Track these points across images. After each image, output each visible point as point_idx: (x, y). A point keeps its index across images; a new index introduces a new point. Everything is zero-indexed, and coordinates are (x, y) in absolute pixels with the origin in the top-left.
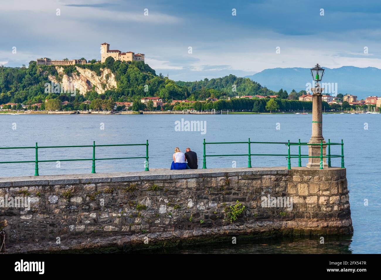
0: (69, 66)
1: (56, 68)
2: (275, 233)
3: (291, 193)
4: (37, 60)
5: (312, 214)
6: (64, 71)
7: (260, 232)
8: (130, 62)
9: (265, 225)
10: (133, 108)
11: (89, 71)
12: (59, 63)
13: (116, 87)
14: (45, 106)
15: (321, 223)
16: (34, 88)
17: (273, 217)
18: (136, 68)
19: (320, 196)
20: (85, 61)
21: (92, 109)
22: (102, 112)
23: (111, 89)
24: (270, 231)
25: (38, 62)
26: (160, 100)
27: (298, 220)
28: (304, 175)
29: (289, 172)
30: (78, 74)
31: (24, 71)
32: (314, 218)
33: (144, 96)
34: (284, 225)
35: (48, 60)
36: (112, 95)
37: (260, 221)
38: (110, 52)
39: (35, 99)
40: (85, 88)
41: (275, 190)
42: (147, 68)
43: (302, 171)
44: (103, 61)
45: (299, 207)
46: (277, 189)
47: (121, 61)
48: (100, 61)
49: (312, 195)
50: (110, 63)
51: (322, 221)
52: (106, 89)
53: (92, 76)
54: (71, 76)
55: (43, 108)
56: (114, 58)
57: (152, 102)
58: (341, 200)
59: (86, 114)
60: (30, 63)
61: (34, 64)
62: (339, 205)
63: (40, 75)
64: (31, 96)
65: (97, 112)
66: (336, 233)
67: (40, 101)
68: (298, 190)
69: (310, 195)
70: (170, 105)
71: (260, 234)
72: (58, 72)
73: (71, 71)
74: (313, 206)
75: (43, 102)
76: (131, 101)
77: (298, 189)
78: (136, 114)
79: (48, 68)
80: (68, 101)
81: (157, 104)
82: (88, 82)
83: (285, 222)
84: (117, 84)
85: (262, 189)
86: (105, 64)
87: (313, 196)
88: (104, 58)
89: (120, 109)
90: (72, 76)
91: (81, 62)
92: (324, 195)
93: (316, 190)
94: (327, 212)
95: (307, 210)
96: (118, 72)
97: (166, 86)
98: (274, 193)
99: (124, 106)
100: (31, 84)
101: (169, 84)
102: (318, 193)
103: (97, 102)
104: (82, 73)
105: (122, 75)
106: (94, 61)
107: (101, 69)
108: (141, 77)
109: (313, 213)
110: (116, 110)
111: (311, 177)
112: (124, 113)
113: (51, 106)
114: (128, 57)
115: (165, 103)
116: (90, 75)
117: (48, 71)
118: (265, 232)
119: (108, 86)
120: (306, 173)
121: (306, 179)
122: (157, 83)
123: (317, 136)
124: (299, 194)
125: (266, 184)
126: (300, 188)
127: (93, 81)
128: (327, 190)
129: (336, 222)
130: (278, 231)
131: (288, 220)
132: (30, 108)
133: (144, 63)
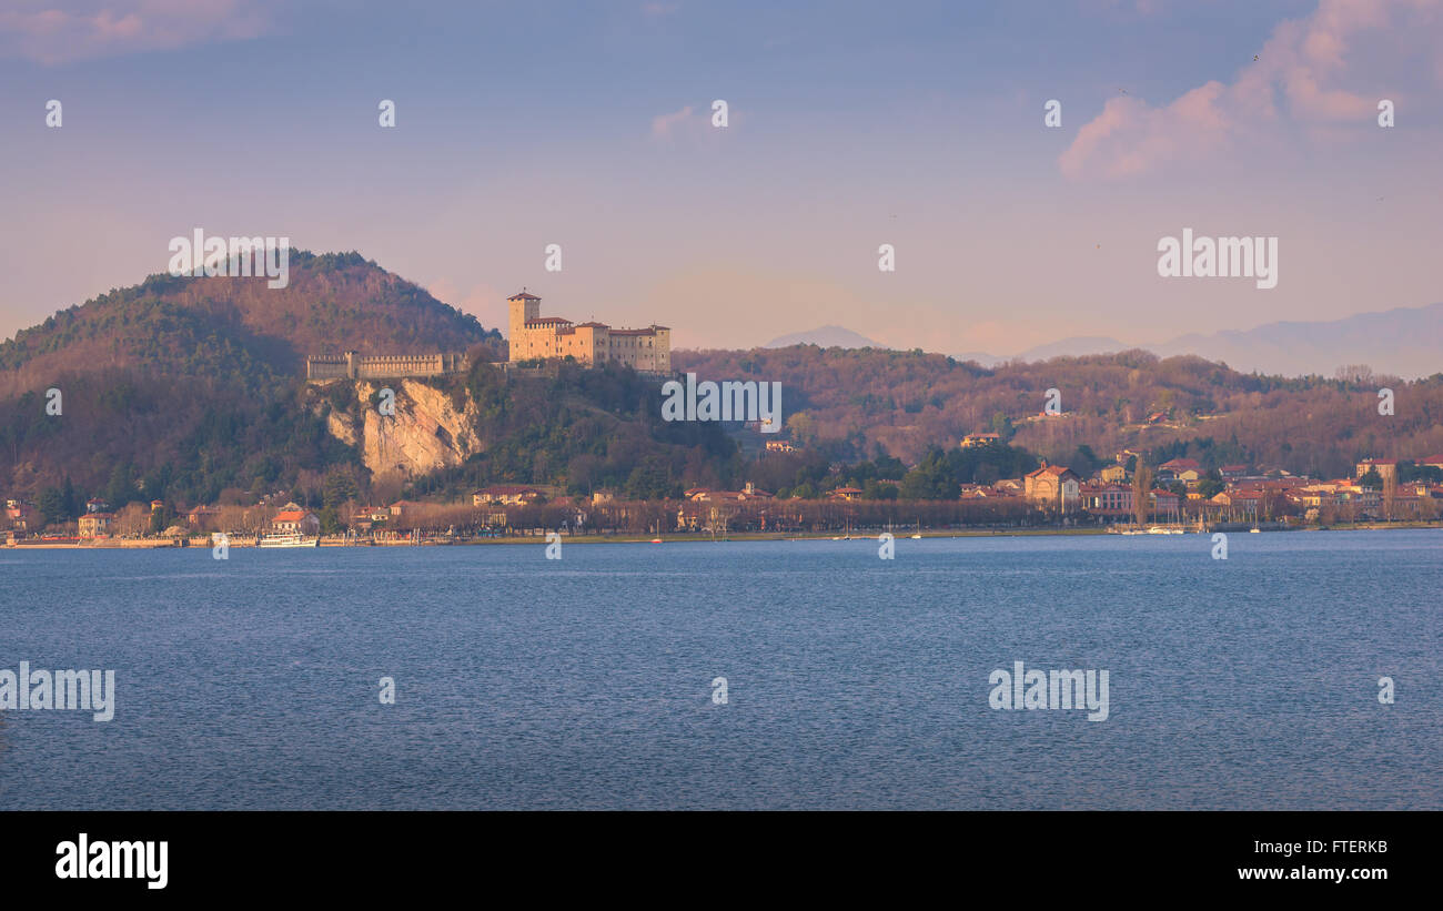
1: (358, 385)
6: (370, 398)
25: (311, 367)
30: (410, 406)
40: (432, 456)
53: (447, 412)
72: (359, 401)
82: (443, 434)
88: (517, 346)
104: (419, 403)
107: (466, 389)
117: (328, 397)
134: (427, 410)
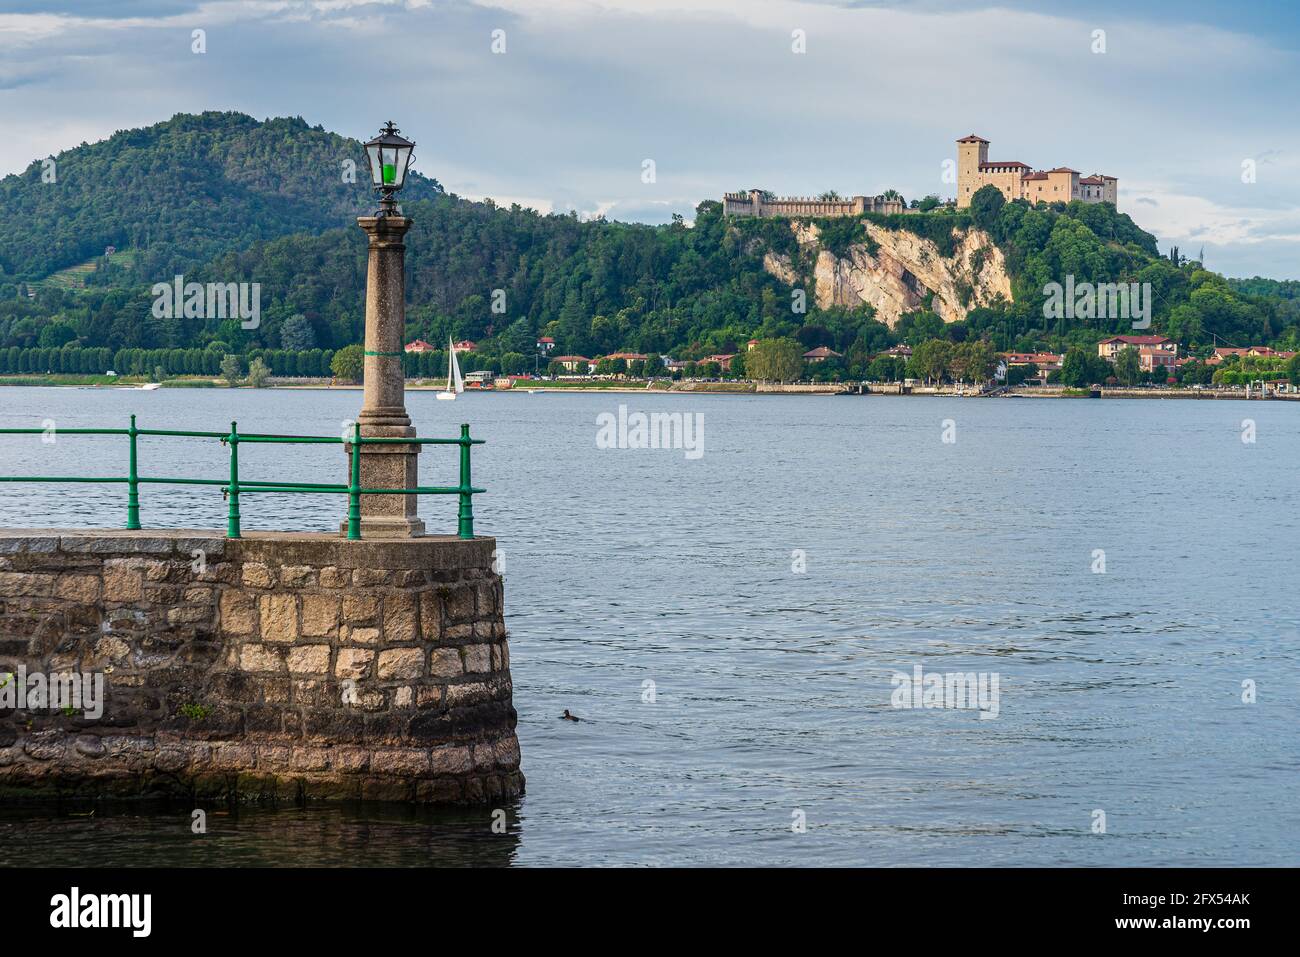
0: (838, 221)
1: (794, 225)
2: (156, 787)
3: (233, 630)
4: (725, 198)
5: (307, 718)
6: (821, 238)
7: (89, 778)
8: (1060, 207)
9: (115, 751)
10: (1064, 376)
11: (912, 237)
12: (805, 211)
13: (1009, 298)
14: (747, 365)
15: (340, 754)
16: (710, 298)
17: (150, 721)
18: (1083, 230)
19: (343, 647)
20: (899, 201)
21: (915, 376)
22: (950, 390)
23: (992, 303)
24: (135, 776)
25: (727, 205)
26: (1169, 346)
27: (257, 739)
28: (281, 560)
29: (225, 547)
30: (874, 249)
31: (678, 236)
32: (316, 732)
33: (1112, 332)
34: (197, 757)
35: (766, 198)
36: (992, 327)
37: (92, 737)
38: (990, 169)
39: (714, 338)
40: (896, 301)
41: (161, 617)
42: (1125, 229)
43: (276, 543)
44: (965, 202)
45: (263, 687)
46: (172, 614)
47: (1029, 203)
48: (953, 200)
49: (312, 640)
50: (987, 209)
51: (345, 746)
52: (973, 306)
53: (924, 256)
54: (844, 256)
55: (739, 371)
56: (1003, 189)
57: (1136, 354)
58: (431, 664)
59: (894, 394)
60: (699, 210)
61: (712, 211)
62: (418, 685)
63: (736, 253)
64: (701, 329)
65: (932, 390)
66: (401, 796)
67: (730, 346)
68: (259, 619)
69: (305, 641)
70: (1204, 363)
71: (92, 784)
72: (801, 242)
73: (849, 238)
74: (312, 684)
75: (742, 351)
76: (1063, 350)
77: (260, 615)
78: (1076, 396)
79: (765, 226)
80: (833, 348)
81: (1155, 360)
82: (908, 279)
83: (205, 745)
84: (1013, 286)
85: (104, 610)
86: (970, 212)
87: (313, 644)
88: (968, 190)
89: (1021, 377)
90: (849, 258)
91: (884, 207)
92: (355, 645)
93: (328, 622)
94: (366, 711)
95: (290, 699)
96: (1019, 243)
97: (1192, 293)
98: (159, 627)
99: (1032, 369)
100: (702, 285)
101: (1205, 289)
102: (335, 633)
103: (932, 351)
104: (885, 247)
105: (1032, 251)
106: (932, 203)
107: (955, 232)
108: (1103, 260)
109: (312, 714)
110: (1001, 383)
111: (307, 569)
112: (1031, 393)
113: (767, 364)
114: (1056, 189)
115: (1185, 356)
116: (914, 255)
117: (762, 236)
118: (111, 777)
119: (979, 295)
120: (291, 552)
121: (289, 578)
122: (1161, 285)
123: (374, 408)
124: (263, 634)
125: (121, 591)
126: (266, 610)
127: (925, 275)
128: (368, 623)
129: (400, 753)
130: (173, 776)
131: (218, 738)
132: (693, 372)
133: (1116, 211)
134: (894, 253)
